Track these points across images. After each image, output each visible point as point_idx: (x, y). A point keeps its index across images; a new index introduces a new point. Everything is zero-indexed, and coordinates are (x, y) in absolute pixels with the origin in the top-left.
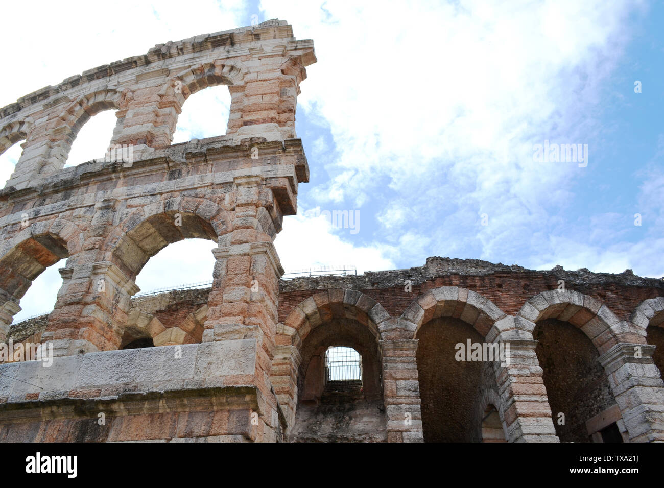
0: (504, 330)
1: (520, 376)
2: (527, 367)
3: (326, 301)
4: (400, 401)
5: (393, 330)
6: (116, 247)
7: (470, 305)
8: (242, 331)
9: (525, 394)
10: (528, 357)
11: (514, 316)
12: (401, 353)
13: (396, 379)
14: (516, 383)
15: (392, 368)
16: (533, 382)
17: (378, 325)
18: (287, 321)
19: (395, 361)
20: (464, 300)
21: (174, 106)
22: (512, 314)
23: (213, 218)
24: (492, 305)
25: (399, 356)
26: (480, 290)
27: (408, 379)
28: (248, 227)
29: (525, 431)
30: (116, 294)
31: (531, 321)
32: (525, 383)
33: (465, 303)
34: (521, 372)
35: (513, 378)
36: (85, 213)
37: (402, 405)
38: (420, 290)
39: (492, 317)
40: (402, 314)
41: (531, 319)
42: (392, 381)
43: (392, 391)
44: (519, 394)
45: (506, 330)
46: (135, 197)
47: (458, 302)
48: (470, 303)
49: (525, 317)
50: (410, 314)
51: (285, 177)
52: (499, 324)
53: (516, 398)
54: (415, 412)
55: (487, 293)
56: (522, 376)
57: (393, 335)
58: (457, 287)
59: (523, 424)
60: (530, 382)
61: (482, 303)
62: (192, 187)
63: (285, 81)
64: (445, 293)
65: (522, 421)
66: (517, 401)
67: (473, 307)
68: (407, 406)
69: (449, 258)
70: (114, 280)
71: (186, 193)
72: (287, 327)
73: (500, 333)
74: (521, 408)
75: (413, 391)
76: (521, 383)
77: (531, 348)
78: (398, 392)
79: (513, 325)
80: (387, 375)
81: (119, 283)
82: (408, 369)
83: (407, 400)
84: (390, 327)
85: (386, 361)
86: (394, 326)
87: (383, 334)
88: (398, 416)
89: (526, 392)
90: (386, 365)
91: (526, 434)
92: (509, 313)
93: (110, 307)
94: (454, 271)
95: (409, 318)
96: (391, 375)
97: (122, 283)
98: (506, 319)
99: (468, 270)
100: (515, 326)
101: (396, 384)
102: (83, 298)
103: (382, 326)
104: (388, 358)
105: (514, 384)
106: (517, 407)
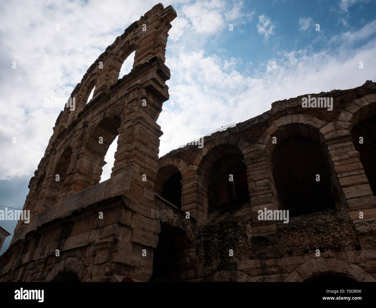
0: (327, 133)
1: (341, 161)
2: (346, 153)
3: (213, 146)
4: (258, 194)
5: (251, 152)
6: (86, 143)
7: (300, 123)
8: (125, 167)
9: (346, 172)
10: (347, 146)
11: (333, 122)
12: (257, 165)
13: (255, 181)
14: (338, 166)
15: (252, 175)
16: (352, 162)
17: (242, 152)
18: (194, 163)
19: (254, 171)
20: (296, 122)
21: (115, 69)
22: (332, 121)
23: (120, 114)
24: (315, 119)
25: (256, 167)
26: (307, 113)
27: (263, 179)
28: (132, 112)
29: (347, 197)
30: (91, 167)
31: (346, 122)
32: (345, 164)
33: (297, 123)
34: (341, 158)
35: (336, 163)
36: (79, 132)
37: (259, 196)
38: (267, 124)
39: (317, 127)
40: (256, 142)
41: (347, 120)
42: (252, 183)
43: (253, 189)
44: (341, 173)
45: (328, 133)
46: (94, 117)
47: (292, 124)
48: (300, 122)
49: (341, 121)
50: (261, 140)
51: (151, 79)
52: (323, 131)
53: (339, 176)
54: (268, 198)
55: (312, 113)
56: (342, 160)
57: (251, 155)
58: (291, 115)
59: (346, 192)
60: (349, 163)
61: (309, 120)
62: (113, 102)
63: (157, 32)
64: (283, 121)
65: (344, 191)
66: (340, 178)
67: (302, 124)
68: (263, 196)
69: (286, 99)
70: (88, 160)
71: (111, 107)
72: (194, 166)
73: (324, 136)
74: (343, 182)
75: (266, 186)
76: (342, 165)
77: (348, 140)
78: (257, 189)
79: (333, 128)
80: (249, 180)
81: (92, 161)
82: (262, 173)
83: (263, 193)
84: (249, 151)
85: (249, 172)
86: (252, 150)
87: (245, 156)
88: (258, 203)
89: (347, 170)
90: (248, 174)
91: (348, 199)
92: (329, 121)
93: (87, 173)
94: (289, 106)
95: (260, 142)
96: (251, 179)
97: (94, 160)
98: (328, 126)
99: (299, 103)
100: (334, 128)
101: (255, 184)
102: (73, 171)
103: (244, 152)
104: (249, 170)
105: (336, 167)
106: (340, 182)
